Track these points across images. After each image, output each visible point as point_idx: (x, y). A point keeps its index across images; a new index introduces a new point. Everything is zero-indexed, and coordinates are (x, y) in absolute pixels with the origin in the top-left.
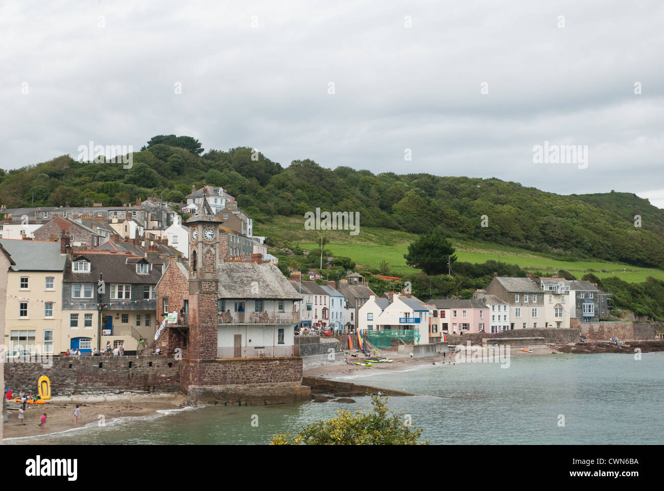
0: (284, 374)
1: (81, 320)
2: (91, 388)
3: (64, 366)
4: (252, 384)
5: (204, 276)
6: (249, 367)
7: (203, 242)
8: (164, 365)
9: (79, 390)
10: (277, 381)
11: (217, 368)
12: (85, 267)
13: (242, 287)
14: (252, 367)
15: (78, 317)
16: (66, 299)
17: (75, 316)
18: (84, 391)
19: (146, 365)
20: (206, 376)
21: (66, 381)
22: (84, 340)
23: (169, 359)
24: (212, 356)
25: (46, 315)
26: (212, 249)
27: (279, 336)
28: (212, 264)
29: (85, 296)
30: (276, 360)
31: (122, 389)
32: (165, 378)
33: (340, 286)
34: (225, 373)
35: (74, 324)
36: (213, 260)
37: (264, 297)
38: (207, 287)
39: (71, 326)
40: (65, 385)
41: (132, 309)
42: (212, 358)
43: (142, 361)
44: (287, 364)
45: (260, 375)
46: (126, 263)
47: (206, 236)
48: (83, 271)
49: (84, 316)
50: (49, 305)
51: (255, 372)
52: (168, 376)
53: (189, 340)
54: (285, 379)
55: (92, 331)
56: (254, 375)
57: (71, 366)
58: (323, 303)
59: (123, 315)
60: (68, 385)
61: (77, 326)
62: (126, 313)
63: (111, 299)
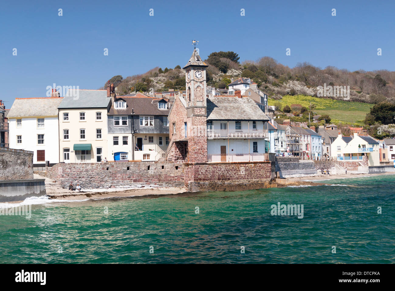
0: (257, 173)
1: (120, 141)
2: (122, 183)
3: (103, 169)
4: (234, 180)
5: (196, 104)
6: (231, 168)
7: (194, 80)
8: (172, 167)
9: (114, 185)
10: (252, 178)
11: (207, 169)
12: (123, 105)
13: (225, 113)
14: (233, 168)
15: (119, 138)
16: (110, 126)
17: (116, 138)
18: (117, 186)
19: (160, 168)
20: (199, 174)
21: (105, 179)
22: (123, 154)
23: (175, 164)
24: (203, 160)
25: (98, 138)
26: (201, 85)
27: (254, 147)
28: (201, 96)
29: (123, 125)
30: (252, 163)
31: (143, 184)
32: (173, 177)
33: (319, 130)
34: (213, 172)
35: (116, 143)
36: (202, 93)
37: (240, 119)
38: (198, 112)
39: (114, 145)
40: (104, 181)
41: (155, 133)
42: (204, 162)
43: (157, 165)
44: (260, 166)
45: (239, 173)
46: (152, 103)
47: (196, 76)
48: (121, 108)
49: (122, 138)
50: (99, 131)
51: (236, 171)
52: (176, 175)
53: (188, 149)
54: (258, 177)
55: (128, 148)
56: (235, 174)
57: (108, 169)
58: (306, 140)
59: (149, 137)
60: (106, 182)
61: (118, 144)
62: (152, 136)
63: (140, 126)
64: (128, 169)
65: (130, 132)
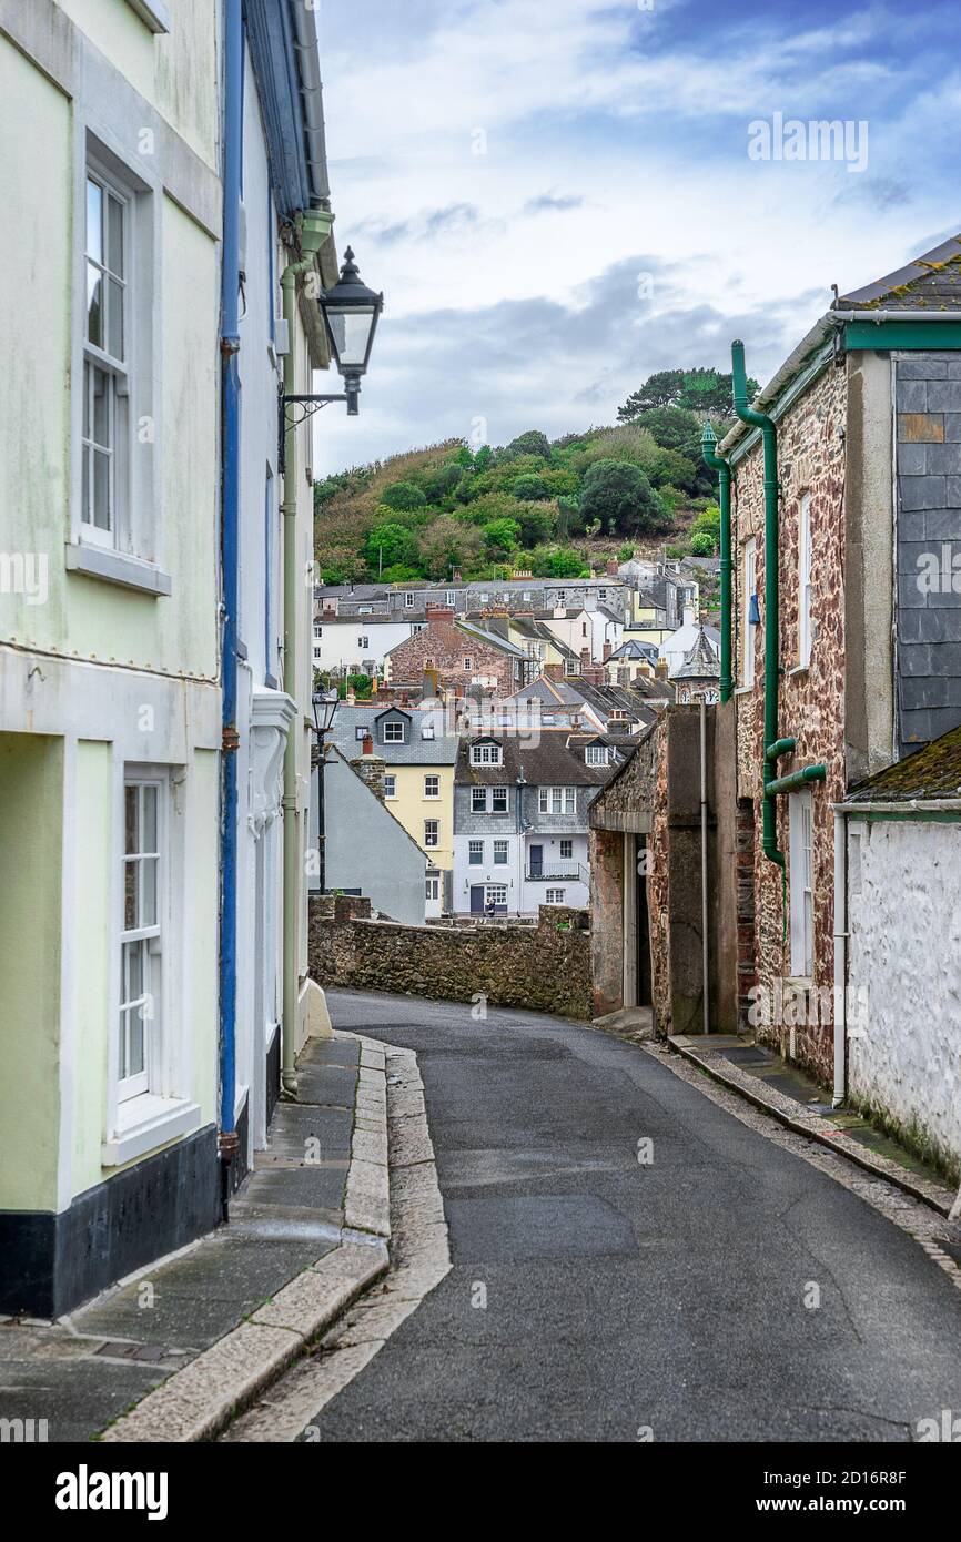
12: (493, 755)
15: (484, 847)
16: (460, 814)
17: (476, 846)
22: (494, 888)
25: (428, 844)
29: (495, 810)
35: (476, 858)
39: (471, 863)
41: (578, 831)
46: (568, 747)
48: (489, 764)
49: (493, 845)
50: (432, 826)
59: (562, 843)
61: (481, 863)
62: (568, 839)
63: (540, 812)
65: (513, 829)
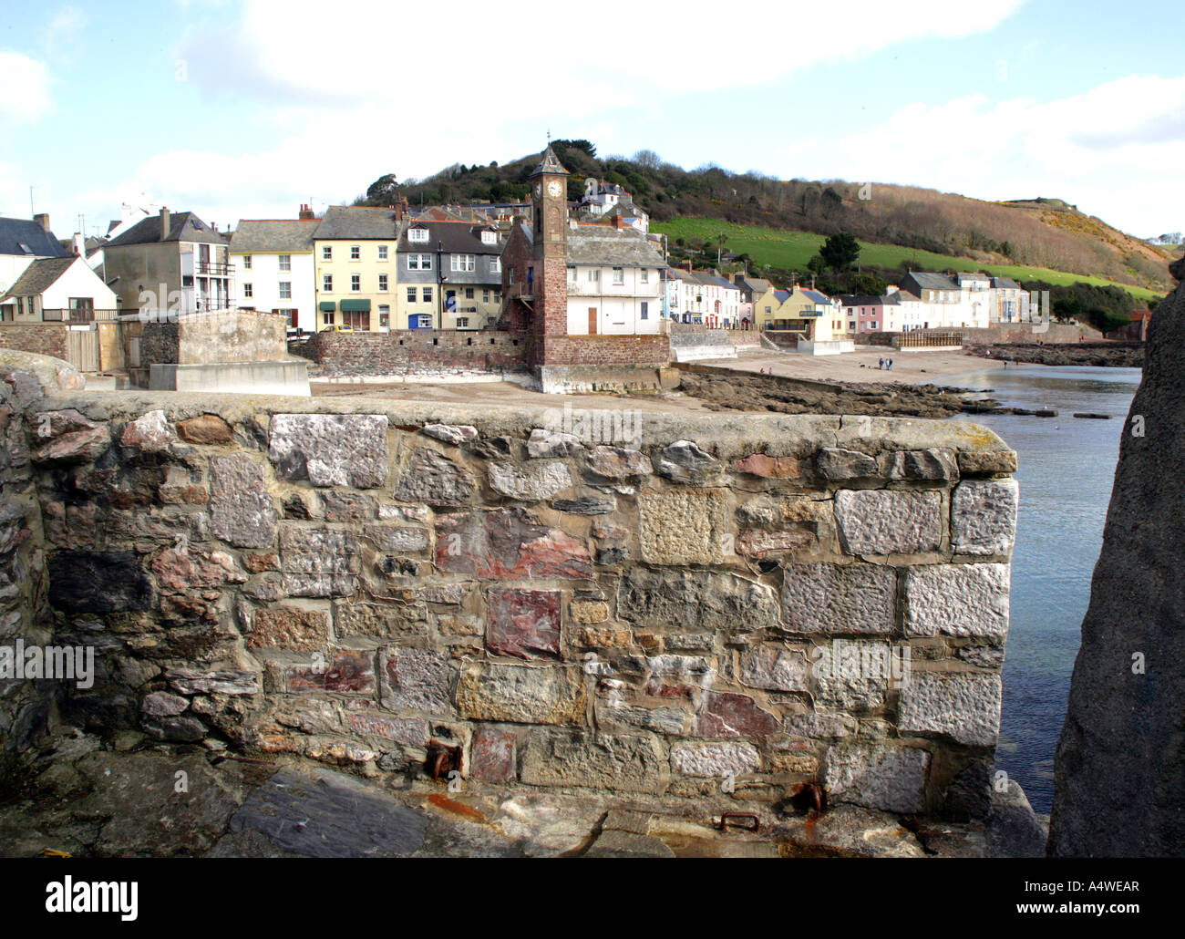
0: (647, 353)
2: (424, 367)
3: (394, 342)
4: (609, 364)
6: (605, 345)
8: (508, 342)
9: (412, 369)
10: (638, 362)
11: (566, 345)
12: (423, 234)
14: (608, 344)
15: (416, 291)
17: (412, 291)
18: (417, 371)
19: (488, 342)
20: (554, 354)
21: (397, 360)
24: (560, 331)
26: (558, 205)
27: (642, 310)
29: (423, 268)
30: (638, 336)
31: (460, 369)
34: (576, 350)
35: (412, 299)
40: (396, 363)
41: (478, 282)
42: (561, 333)
43: (483, 337)
44: (651, 342)
45: (618, 354)
46: (471, 232)
48: (420, 240)
49: (422, 290)
50: (383, 279)
51: (612, 350)
52: (513, 355)
54: (648, 359)
55: (431, 308)
56: (611, 354)
57: (401, 342)
58: (716, 295)
59: (467, 289)
60: (399, 364)
62: (471, 287)
63: (453, 270)
64: (436, 342)
65: (435, 280)
